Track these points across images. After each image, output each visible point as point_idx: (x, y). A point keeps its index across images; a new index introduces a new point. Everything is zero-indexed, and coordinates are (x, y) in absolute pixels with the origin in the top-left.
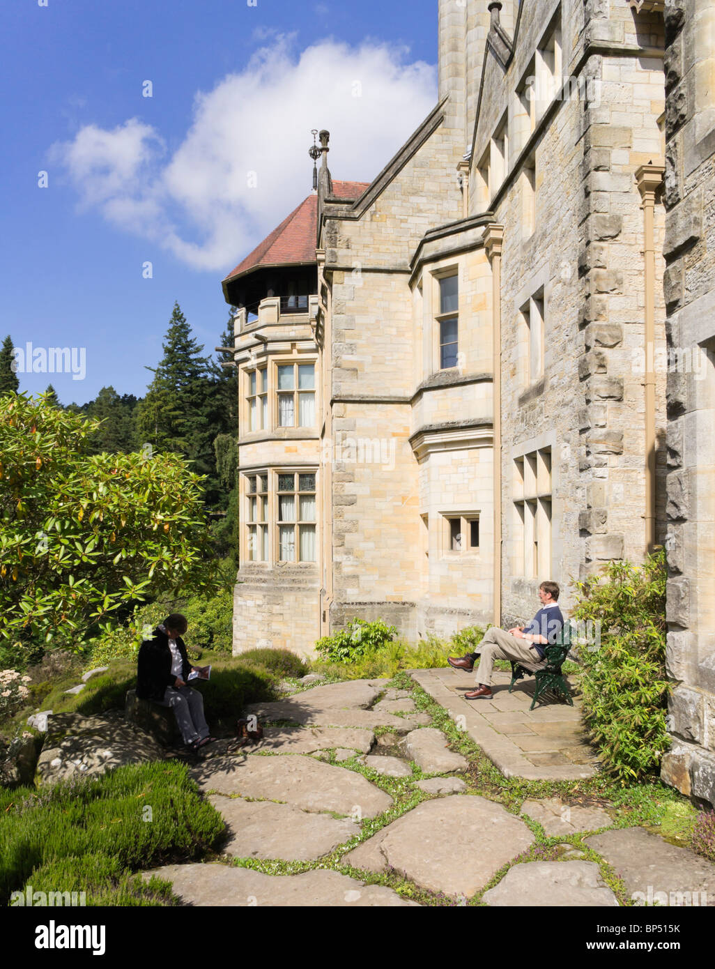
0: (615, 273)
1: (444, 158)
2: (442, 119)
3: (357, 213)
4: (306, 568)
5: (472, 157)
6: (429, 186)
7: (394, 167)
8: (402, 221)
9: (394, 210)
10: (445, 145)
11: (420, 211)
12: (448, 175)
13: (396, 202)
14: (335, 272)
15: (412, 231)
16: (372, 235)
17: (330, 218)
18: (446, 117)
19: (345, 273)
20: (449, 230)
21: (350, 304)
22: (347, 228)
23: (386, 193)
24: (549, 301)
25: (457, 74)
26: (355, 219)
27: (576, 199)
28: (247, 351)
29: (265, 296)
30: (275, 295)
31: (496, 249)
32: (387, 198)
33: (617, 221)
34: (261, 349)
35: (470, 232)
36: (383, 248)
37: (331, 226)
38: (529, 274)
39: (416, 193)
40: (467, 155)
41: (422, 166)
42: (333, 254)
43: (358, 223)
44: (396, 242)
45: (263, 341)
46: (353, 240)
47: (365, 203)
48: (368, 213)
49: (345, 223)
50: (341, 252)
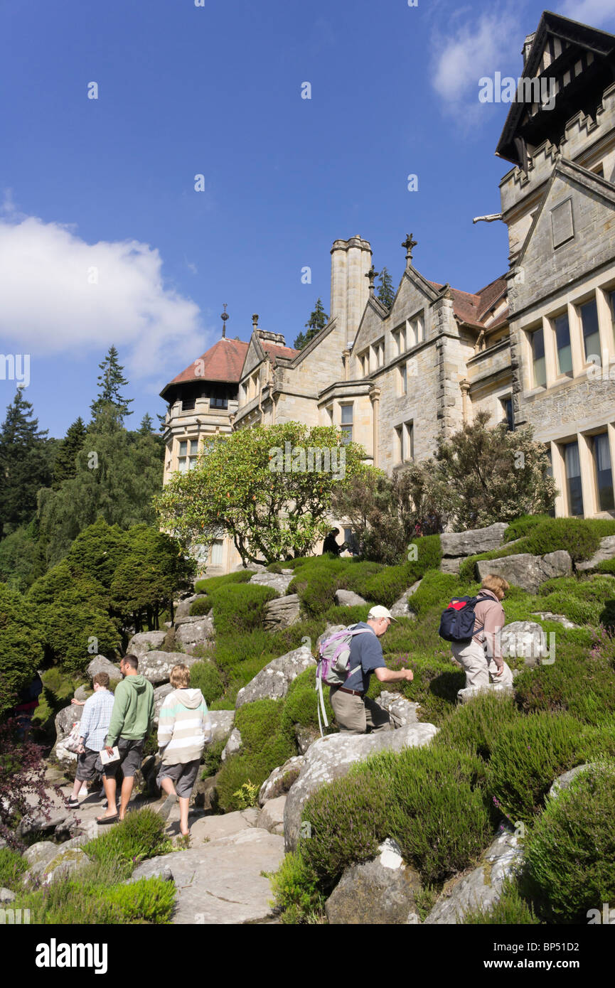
0: (453, 419)
1: (335, 345)
2: (334, 327)
3: (293, 366)
4: (216, 567)
5: (352, 349)
6: (327, 358)
7: (312, 346)
8: (315, 373)
9: (311, 367)
10: (336, 340)
11: (323, 370)
12: (337, 354)
13: (313, 364)
14: (281, 394)
15: (320, 379)
16: (300, 378)
17: (280, 366)
18: (337, 326)
19: (287, 396)
20: (350, 384)
21: (288, 411)
22: (288, 373)
23: (307, 358)
24: (417, 426)
25: (342, 307)
26: (292, 369)
27: (436, 388)
28: (183, 428)
29: (200, 396)
30: (208, 396)
31: (377, 397)
32: (308, 361)
33: (453, 399)
34: (196, 428)
35: (361, 387)
36: (305, 385)
37: (280, 370)
38: (402, 412)
39: (321, 360)
40: (350, 347)
41: (325, 348)
42: (281, 385)
43: (294, 371)
44: (312, 383)
45: (199, 423)
46: (291, 379)
47: (297, 361)
48: (298, 367)
49: (287, 370)
50: (285, 384)
